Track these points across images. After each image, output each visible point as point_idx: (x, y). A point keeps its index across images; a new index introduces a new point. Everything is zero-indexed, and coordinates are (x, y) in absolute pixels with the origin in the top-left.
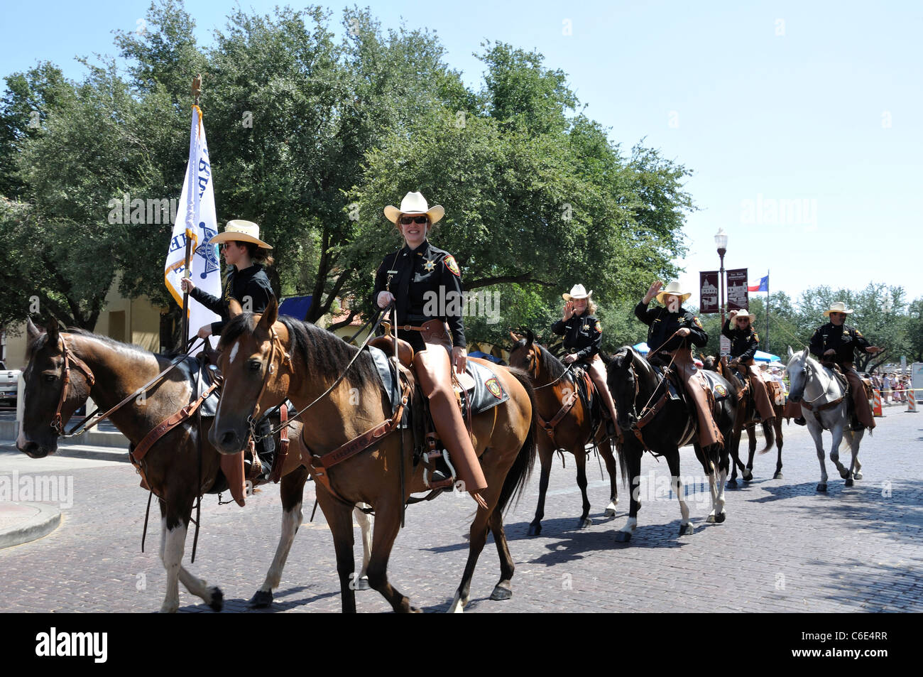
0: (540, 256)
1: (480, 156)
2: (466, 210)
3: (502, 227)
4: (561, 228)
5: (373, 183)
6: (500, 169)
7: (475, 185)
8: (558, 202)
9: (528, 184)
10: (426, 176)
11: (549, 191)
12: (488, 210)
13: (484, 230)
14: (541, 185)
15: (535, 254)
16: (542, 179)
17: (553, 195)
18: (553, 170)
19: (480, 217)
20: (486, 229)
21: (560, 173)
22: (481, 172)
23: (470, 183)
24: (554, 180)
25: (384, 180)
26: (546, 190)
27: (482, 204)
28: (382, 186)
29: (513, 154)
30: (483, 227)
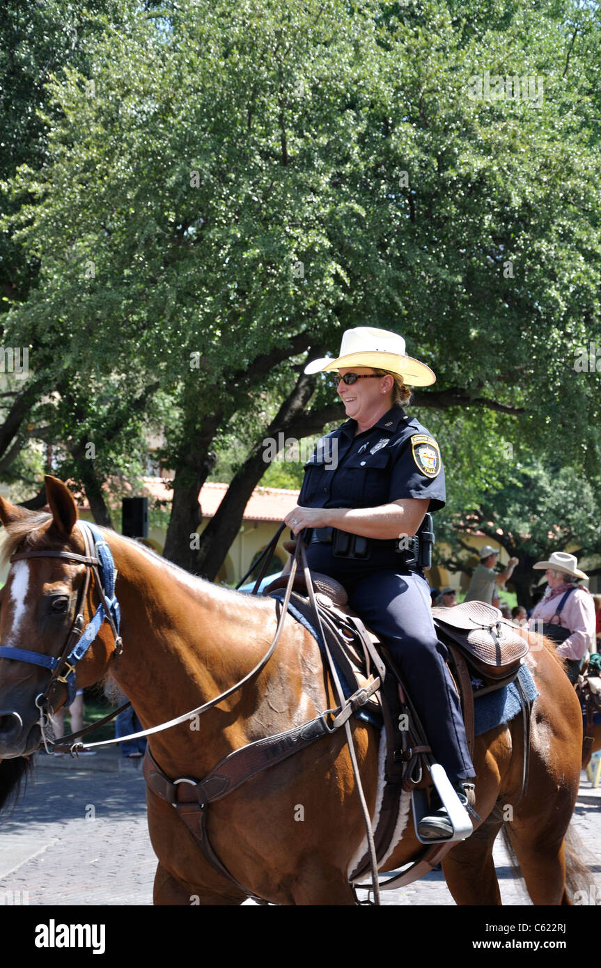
0: (480, 338)
1: (330, 88)
2: (294, 226)
3: (385, 269)
4: (531, 270)
5: (70, 159)
6: (382, 122)
7: (319, 163)
8: (525, 204)
9: (447, 160)
10: (193, 141)
11: (499, 178)
12: (348, 225)
13: (336, 277)
14: (479, 163)
15: (469, 333)
16: (486, 149)
17: (510, 188)
18: (512, 125)
19: (327, 244)
20: (343, 273)
21: (530, 132)
22: (330, 131)
23: (306, 159)
24: (513, 149)
25: (94, 153)
26: (493, 176)
27: (333, 213)
28: (90, 165)
29: (417, 85)
30: (334, 267)
